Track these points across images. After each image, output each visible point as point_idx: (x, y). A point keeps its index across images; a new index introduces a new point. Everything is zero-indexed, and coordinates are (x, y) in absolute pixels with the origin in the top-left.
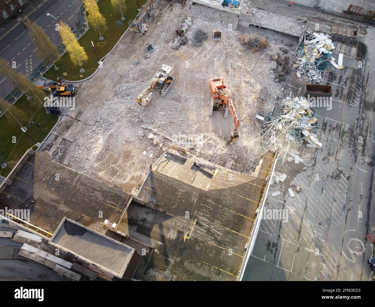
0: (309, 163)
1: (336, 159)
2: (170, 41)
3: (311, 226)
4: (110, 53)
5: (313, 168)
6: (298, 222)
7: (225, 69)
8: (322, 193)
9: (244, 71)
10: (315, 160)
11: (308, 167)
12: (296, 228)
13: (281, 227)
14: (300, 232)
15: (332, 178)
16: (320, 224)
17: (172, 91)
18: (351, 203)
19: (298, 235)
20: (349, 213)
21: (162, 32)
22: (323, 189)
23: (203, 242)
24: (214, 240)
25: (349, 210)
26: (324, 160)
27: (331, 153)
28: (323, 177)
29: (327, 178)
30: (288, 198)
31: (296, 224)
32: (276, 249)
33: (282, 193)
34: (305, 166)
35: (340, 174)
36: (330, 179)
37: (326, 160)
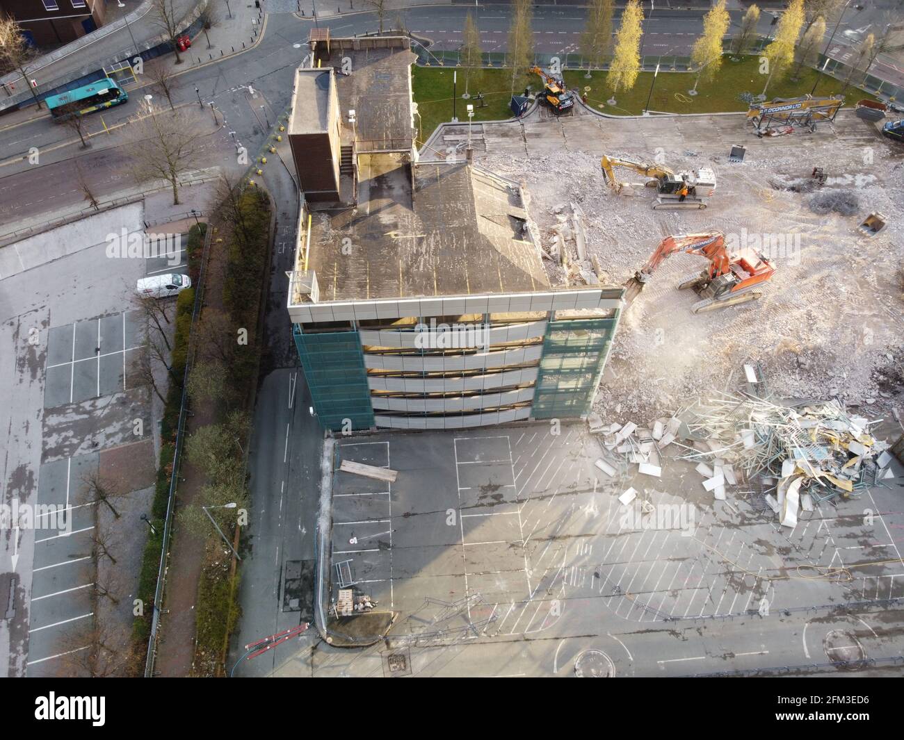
0: (726, 513)
1: (783, 570)
2: (784, 174)
3: (579, 558)
4: (676, 115)
5: (719, 526)
6: (574, 529)
7: (806, 272)
8: (674, 560)
9: (835, 303)
10: (742, 524)
11: (714, 514)
12: (556, 528)
13: (542, 498)
14: (553, 538)
15: (726, 574)
16: (597, 575)
17: (675, 214)
18: (694, 633)
19: (546, 537)
20: (665, 635)
21: (793, 155)
22: (683, 559)
23: (396, 254)
24: (407, 265)
25: (673, 632)
26: (759, 542)
27: (790, 555)
28: (713, 553)
29: (719, 563)
30: (611, 493)
31: (566, 526)
32: (492, 505)
33: (615, 480)
34: (712, 507)
35: (750, 588)
36: (721, 569)
37: (763, 549)
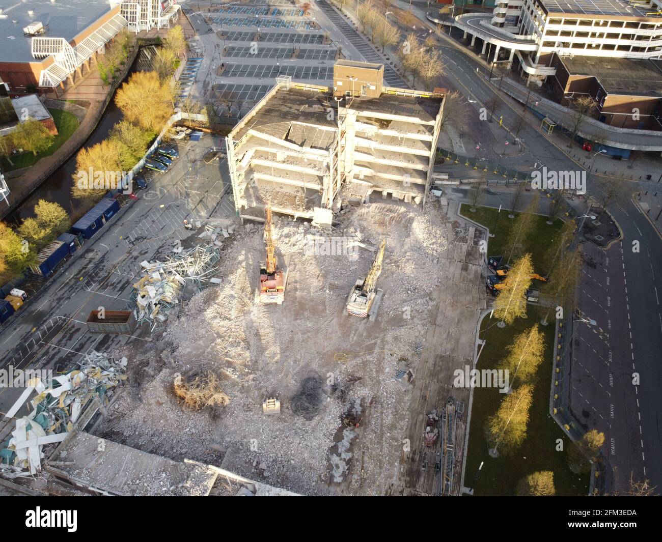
0: (166, 249)
1: (131, 253)
2: (371, 403)
3: (188, 204)
5: (163, 244)
6: (199, 207)
7: (260, 340)
8: (164, 226)
10: (158, 251)
11: (169, 245)
12: (204, 203)
14: (201, 201)
15: (146, 237)
22: (162, 229)
26: (146, 252)
27: (133, 258)
28: (156, 237)
29: (151, 237)
31: (202, 206)
35: (135, 241)
37: (143, 252)
